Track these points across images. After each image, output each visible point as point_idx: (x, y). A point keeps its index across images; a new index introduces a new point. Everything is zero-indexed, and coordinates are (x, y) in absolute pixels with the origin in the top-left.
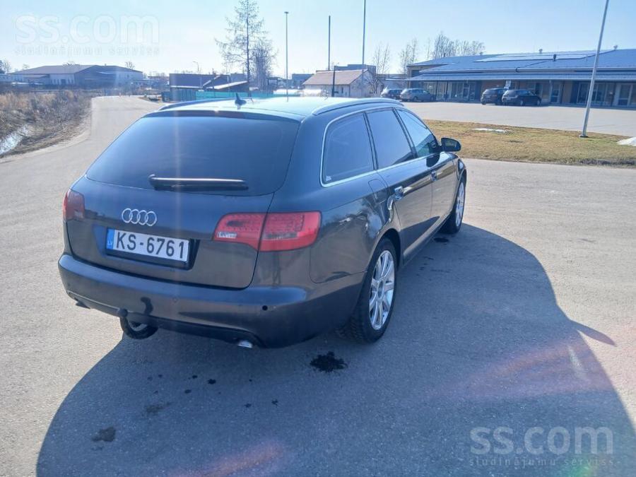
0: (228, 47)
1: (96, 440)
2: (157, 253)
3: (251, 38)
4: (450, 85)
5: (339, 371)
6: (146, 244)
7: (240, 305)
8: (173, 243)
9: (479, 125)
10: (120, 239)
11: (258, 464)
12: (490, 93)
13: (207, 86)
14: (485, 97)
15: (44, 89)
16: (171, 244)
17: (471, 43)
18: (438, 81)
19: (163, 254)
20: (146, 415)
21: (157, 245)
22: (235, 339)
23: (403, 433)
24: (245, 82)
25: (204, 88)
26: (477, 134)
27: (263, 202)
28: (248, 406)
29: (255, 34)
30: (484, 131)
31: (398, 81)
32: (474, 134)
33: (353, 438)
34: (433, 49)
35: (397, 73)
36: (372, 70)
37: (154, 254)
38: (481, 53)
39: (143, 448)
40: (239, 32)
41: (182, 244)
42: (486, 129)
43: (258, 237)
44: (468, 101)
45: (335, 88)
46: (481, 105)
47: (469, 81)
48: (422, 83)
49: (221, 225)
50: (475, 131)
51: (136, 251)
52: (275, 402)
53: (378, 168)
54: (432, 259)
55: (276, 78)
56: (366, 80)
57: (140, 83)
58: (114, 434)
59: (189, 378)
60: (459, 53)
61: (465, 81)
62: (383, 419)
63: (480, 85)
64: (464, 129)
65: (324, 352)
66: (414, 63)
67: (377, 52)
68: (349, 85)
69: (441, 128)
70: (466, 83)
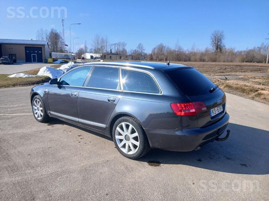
10: (213, 112)
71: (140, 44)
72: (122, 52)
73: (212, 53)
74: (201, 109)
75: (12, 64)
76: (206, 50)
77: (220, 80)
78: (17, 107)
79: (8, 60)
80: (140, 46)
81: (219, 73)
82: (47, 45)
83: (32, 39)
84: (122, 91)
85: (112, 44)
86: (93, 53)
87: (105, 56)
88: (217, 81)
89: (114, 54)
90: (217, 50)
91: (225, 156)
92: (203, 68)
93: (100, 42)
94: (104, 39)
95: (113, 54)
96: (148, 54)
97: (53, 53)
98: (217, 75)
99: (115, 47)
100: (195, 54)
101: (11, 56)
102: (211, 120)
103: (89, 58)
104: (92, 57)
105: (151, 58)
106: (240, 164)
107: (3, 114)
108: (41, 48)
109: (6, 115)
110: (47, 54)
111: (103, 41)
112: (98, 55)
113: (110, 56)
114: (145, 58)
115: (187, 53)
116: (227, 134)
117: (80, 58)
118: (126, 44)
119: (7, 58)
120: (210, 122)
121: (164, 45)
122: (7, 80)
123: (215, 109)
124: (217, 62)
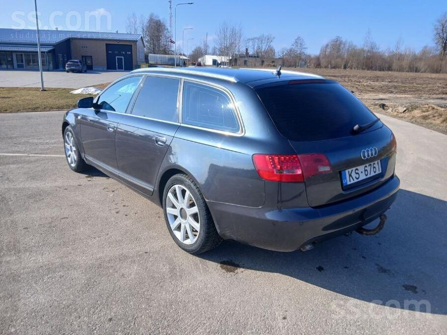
2: (370, 174)
6: (364, 172)
8: (375, 164)
10: (350, 175)
19: (373, 174)
71: (299, 38)
72: (266, 52)
73: (434, 57)
74: (317, 170)
75: (85, 72)
76: (423, 50)
77: (436, 108)
78: (55, 143)
79: (78, 65)
80: (298, 41)
81: (439, 94)
82: (141, 41)
83: (117, 32)
84: (179, 124)
85: (249, 39)
86: (217, 55)
87: (236, 60)
88: (430, 108)
89: (252, 57)
90: (445, 51)
91: (378, 265)
92: (412, 83)
93: (228, 35)
94: (235, 30)
95: (250, 56)
96: (312, 56)
97: (150, 55)
98: (433, 99)
99: (254, 45)
100: (401, 57)
101: (84, 58)
102: (343, 192)
103: (211, 63)
104: (215, 62)
105: (317, 63)
106: (404, 286)
107: (26, 155)
108: (131, 45)
109: (29, 156)
110: (141, 57)
111: (233, 33)
112: (224, 59)
113: (245, 61)
114: (306, 63)
115: (387, 55)
116: (380, 223)
117: (194, 64)
118: (274, 38)
119: (77, 62)
120: (340, 195)
121: (344, 40)
122: (67, 97)
123: (357, 169)
124: (443, 73)
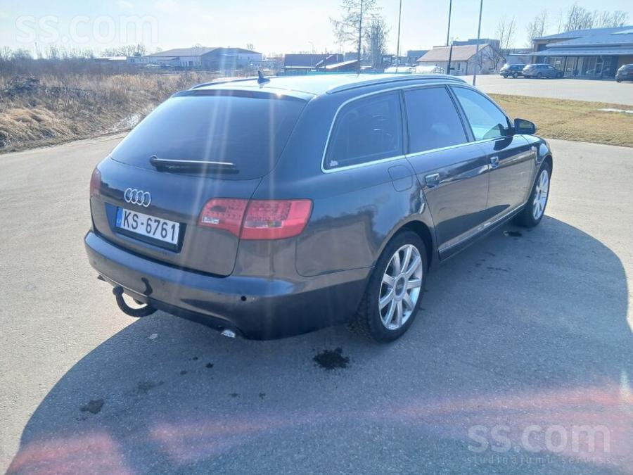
0: (340, 25)
1: (83, 410)
2: (154, 234)
3: (364, 15)
4: (581, 60)
5: (340, 370)
6: (145, 225)
7: (219, 294)
8: (167, 225)
9: (607, 106)
10: (126, 218)
11: (221, 458)
12: (626, 70)
13: (319, 65)
14: (620, 74)
15: (173, 70)
16: (165, 226)
17: (612, 14)
18: (566, 56)
19: (158, 236)
20: (136, 392)
21: (154, 225)
22: (220, 326)
23: (385, 448)
24: (357, 60)
25: (317, 69)
26: (601, 115)
27: (249, 186)
28: (234, 395)
29: (368, 11)
30: (611, 112)
31: (522, 56)
32: (598, 115)
33: (328, 445)
34: (566, 21)
35: (523, 48)
36: (494, 45)
37: (151, 235)
38: (622, 24)
39: (122, 424)
40: (353, 10)
41: (173, 227)
42: (614, 110)
43: (240, 223)
44: (601, 78)
45: (451, 63)
46: (615, 82)
47: (604, 56)
48: (550, 58)
49: (205, 210)
50: (600, 112)
51: (137, 231)
52: (261, 395)
53: (408, 153)
54: (494, 255)
55: (390, 56)
56: (485, 55)
57: (259, 65)
58: (101, 406)
59: (190, 360)
60: (597, 24)
61: (599, 56)
62: (368, 430)
63: (616, 60)
64: (589, 110)
65: (333, 348)
66: (543, 36)
67: (501, 25)
68: (466, 61)
69: (563, 108)
70: (599, 58)
123: (137, 216)
